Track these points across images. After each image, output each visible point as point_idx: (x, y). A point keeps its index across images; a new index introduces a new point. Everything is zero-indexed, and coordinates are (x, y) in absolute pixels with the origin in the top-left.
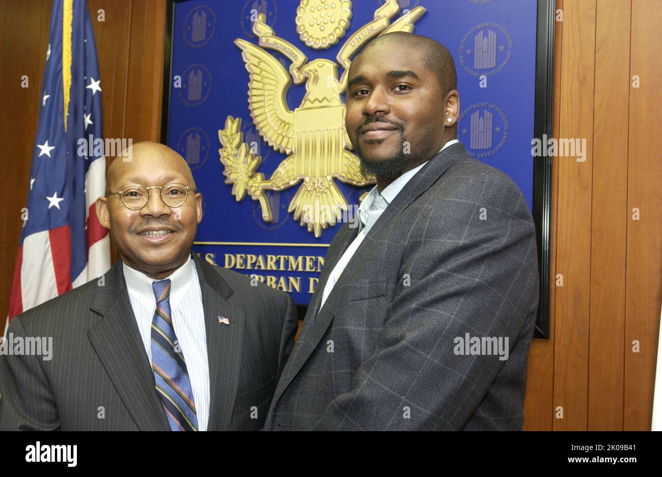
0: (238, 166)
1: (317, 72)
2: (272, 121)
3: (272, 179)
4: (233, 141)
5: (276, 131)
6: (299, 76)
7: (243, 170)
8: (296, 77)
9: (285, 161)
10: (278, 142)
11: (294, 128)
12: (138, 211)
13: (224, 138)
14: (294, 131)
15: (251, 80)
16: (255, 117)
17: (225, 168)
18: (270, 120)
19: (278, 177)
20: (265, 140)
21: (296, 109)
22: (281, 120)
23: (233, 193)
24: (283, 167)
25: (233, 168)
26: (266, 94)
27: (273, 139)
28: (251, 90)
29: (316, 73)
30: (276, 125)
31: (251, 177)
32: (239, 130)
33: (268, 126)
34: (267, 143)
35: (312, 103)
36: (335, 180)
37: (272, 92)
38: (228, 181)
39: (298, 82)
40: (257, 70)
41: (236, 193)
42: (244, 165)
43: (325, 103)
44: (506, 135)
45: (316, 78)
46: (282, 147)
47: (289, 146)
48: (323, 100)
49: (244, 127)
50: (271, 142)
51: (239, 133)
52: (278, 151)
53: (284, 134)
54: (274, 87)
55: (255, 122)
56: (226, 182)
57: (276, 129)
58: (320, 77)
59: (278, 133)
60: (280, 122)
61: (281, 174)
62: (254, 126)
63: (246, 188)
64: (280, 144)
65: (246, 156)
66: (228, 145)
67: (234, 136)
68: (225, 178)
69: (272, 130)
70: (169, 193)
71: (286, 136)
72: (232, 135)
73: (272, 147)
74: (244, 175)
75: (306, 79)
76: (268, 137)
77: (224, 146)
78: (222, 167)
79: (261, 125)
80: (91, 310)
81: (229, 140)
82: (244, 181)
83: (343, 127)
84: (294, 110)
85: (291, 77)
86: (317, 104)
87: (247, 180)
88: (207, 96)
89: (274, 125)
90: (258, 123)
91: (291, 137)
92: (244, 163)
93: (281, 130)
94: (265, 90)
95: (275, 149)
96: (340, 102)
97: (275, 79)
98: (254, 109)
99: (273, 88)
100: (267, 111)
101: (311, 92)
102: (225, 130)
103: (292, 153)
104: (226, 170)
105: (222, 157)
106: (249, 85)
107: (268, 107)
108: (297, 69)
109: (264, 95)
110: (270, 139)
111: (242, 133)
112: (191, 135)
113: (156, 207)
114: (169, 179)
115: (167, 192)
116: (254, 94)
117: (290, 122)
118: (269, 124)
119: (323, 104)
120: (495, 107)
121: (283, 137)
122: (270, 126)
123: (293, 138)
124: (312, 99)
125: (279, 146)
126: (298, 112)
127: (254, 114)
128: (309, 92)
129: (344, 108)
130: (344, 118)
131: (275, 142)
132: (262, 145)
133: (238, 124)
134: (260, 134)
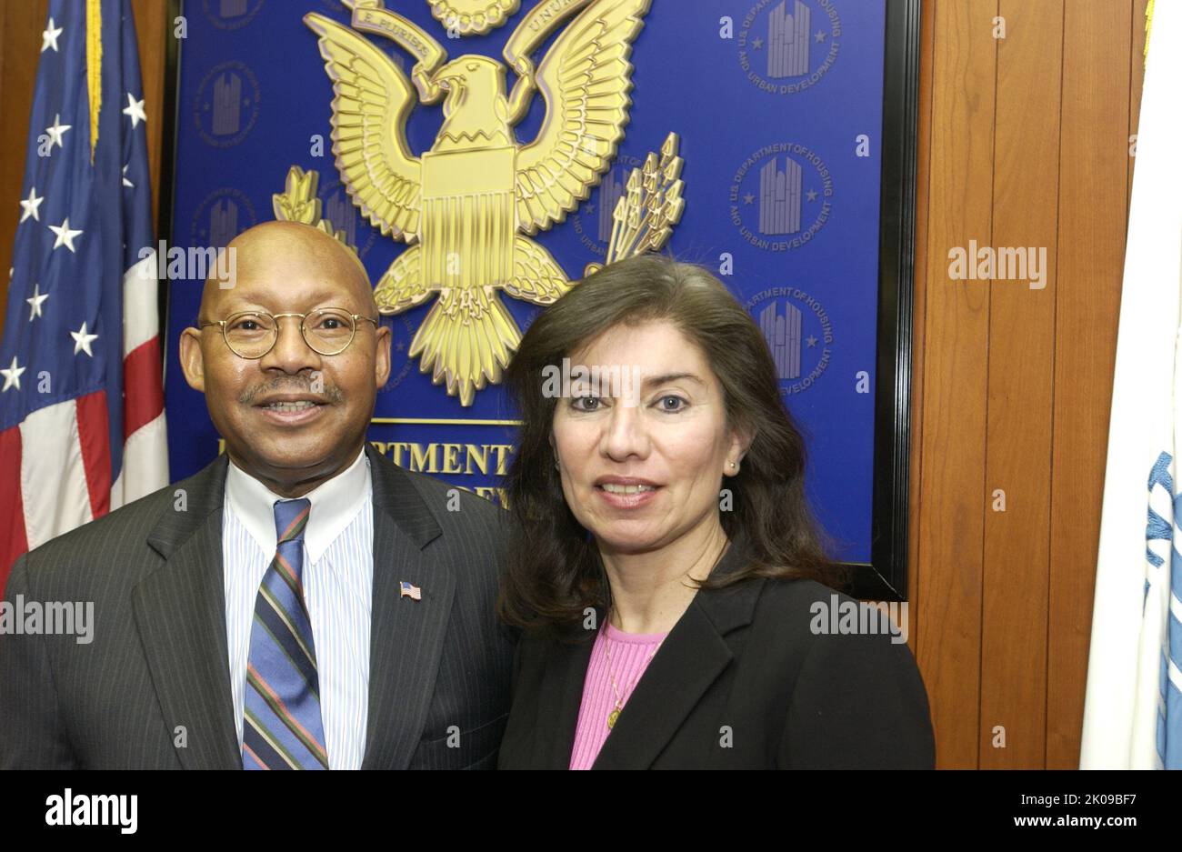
1: (464, 80)
2: (377, 177)
3: (378, 292)
4: (301, 216)
5: (386, 198)
6: (431, 88)
8: (424, 90)
9: (402, 257)
10: (390, 219)
11: (421, 192)
12: (257, 361)
13: (283, 210)
14: (420, 198)
15: (338, 96)
16: (345, 169)
18: (373, 176)
19: (390, 289)
20: (364, 214)
21: (425, 154)
22: (395, 175)
24: (399, 267)
26: (366, 123)
27: (380, 213)
28: (337, 116)
29: (462, 82)
30: (385, 186)
32: (314, 194)
33: (370, 187)
34: (368, 220)
35: (456, 142)
36: (501, 294)
37: (377, 120)
39: (429, 100)
40: (348, 76)
43: (480, 142)
44: (826, 206)
45: (464, 93)
46: (396, 227)
47: (411, 227)
48: (476, 137)
49: (324, 188)
50: (376, 218)
51: (313, 201)
52: (390, 236)
53: (401, 204)
54: (382, 109)
55: (344, 179)
57: (386, 192)
58: (471, 91)
59: (390, 202)
60: (392, 179)
61: (395, 282)
62: (343, 187)
64: (393, 223)
67: (303, 207)
69: (377, 194)
70: (319, 325)
71: (404, 206)
72: (299, 204)
73: (378, 229)
75: (444, 95)
76: (369, 210)
79: (356, 185)
81: (294, 213)
83: (515, 190)
84: (420, 156)
85: (415, 90)
86: (464, 144)
88: (249, 127)
89: (384, 183)
90: (351, 182)
91: (415, 210)
93: (396, 193)
94: (363, 115)
95: (383, 232)
96: (509, 139)
97: (383, 94)
98: (342, 154)
99: (379, 111)
100: (367, 157)
101: (453, 122)
102: (286, 195)
103: (416, 241)
106: (332, 105)
107: (371, 150)
108: (426, 76)
109: (363, 126)
110: (374, 212)
111: (320, 201)
112: (219, 203)
113: (290, 352)
114: (322, 297)
115: (317, 323)
116: (342, 123)
117: (413, 180)
118: (372, 182)
119: (476, 142)
120: (807, 151)
121: (400, 209)
122: (374, 186)
123: (419, 212)
124: (456, 135)
125: (391, 227)
126: (430, 159)
127: (342, 164)
128: (450, 121)
129: (517, 151)
130: (516, 173)
131: (384, 219)
132: (358, 224)
133: (312, 182)
134: (355, 203)
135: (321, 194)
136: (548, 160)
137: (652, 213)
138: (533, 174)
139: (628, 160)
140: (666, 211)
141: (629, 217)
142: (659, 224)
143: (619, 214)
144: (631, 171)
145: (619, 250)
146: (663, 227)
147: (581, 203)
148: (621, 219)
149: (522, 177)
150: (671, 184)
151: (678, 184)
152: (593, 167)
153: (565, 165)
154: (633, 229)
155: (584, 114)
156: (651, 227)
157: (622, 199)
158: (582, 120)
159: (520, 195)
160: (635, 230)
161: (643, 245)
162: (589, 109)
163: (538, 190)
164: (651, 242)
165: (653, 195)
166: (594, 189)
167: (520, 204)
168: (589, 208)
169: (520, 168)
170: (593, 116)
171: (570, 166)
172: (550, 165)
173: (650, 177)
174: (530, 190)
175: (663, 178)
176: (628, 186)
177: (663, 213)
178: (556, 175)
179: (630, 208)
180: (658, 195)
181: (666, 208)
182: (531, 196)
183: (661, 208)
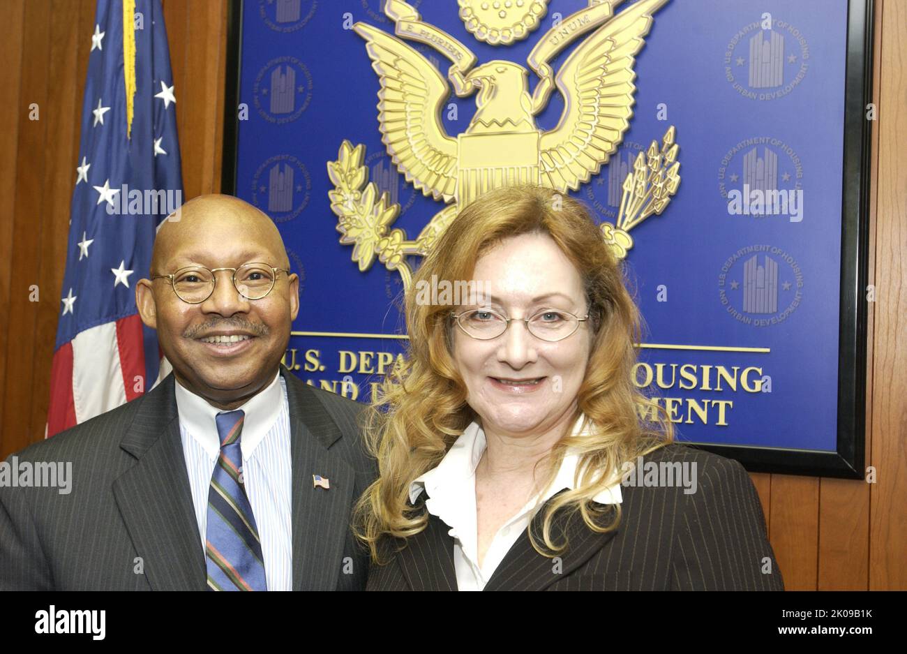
0: (362, 219)
1: (494, 80)
2: (419, 151)
3: (421, 240)
4: (352, 179)
5: (427, 167)
6: (465, 85)
7: (371, 225)
8: (459, 86)
9: (441, 213)
10: (430, 184)
11: (457, 164)
12: (198, 306)
13: (337, 174)
14: (456, 168)
15: (383, 87)
16: (391, 144)
17: (340, 219)
18: (415, 150)
19: (431, 237)
20: (408, 179)
21: (460, 135)
22: (434, 150)
23: (354, 259)
24: (438, 221)
25: (354, 221)
26: (408, 109)
27: (422, 179)
28: (383, 103)
29: (492, 81)
30: (426, 158)
31: (385, 235)
32: (363, 162)
33: (413, 159)
34: (411, 184)
35: (487, 127)
37: (419, 108)
38: (346, 240)
39: (463, 93)
40: (392, 73)
41: (360, 259)
42: (373, 216)
43: (508, 127)
44: (798, 186)
45: (494, 90)
46: (436, 190)
47: (450, 190)
48: (504, 123)
49: (370, 158)
50: (418, 182)
51: (363, 168)
52: (431, 196)
53: (440, 172)
54: (423, 99)
55: (389, 152)
56: (341, 241)
57: (427, 163)
58: (500, 88)
59: (431, 170)
60: (432, 153)
61: (436, 232)
62: (390, 158)
63: (377, 252)
64: (433, 187)
65: (375, 204)
66: (344, 185)
67: (354, 172)
68: (340, 235)
69: (419, 164)
71: (443, 174)
72: (351, 170)
73: (420, 191)
74: (373, 231)
75: (477, 90)
76: (413, 176)
77: (338, 186)
78: (335, 219)
79: (401, 157)
80: (122, 448)
81: (345, 176)
82: (372, 241)
83: (539, 165)
84: (456, 137)
85: (451, 86)
86: (495, 128)
87: (377, 239)
88: (303, 109)
89: (424, 157)
90: (396, 154)
91: (452, 177)
92: (372, 213)
93: (436, 164)
94: (407, 103)
95: (425, 193)
96: (534, 126)
97: (424, 88)
98: (387, 132)
99: (421, 100)
100: (410, 135)
101: (485, 110)
102: (339, 162)
103: (453, 201)
104: (342, 223)
105: (334, 203)
106: (379, 94)
107: (412, 130)
108: (461, 75)
109: (406, 112)
110: (417, 178)
111: (368, 168)
112: (277, 166)
114: (247, 257)
115: (245, 277)
116: (387, 108)
117: (450, 155)
118: (414, 155)
119: (504, 127)
120: (782, 144)
121: (439, 176)
122: (417, 158)
123: (456, 179)
124: (487, 121)
125: (432, 190)
126: (464, 139)
127: (388, 140)
128: (482, 111)
129: (540, 136)
130: (540, 152)
131: (425, 184)
132: (400, 187)
133: (360, 151)
134: (400, 170)
135: (367, 162)
136: (567, 143)
137: (656, 187)
138: (554, 154)
139: (633, 145)
140: (668, 185)
141: (636, 188)
142: (662, 195)
143: (628, 186)
144: (637, 155)
145: (628, 213)
146: (665, 197)
147: (593, 177)
148: (630, 190)
149: (545, 156)
150: (671, 165)
151: (677, 165)
152: (605, 150)
153: (582, 148)
154: (640, 198)
155: (597, 110)
156: (655, 197)
157: (630, 175)
158: (596, 114)
159: (543, 168)
160: (642, 199)
161: (647, 211)
162: (601, 106)
163: (558, 166)
164: (655, 208)
165: (657, 173)
166: (604, 167)
167: (543, 176)
168: (600, 181)
169: (542, 148)
170: (604, 111)
171: (585, 149)
172: (569, 147)
173: (653, 159)
174: (552, 165)
175: (664, 161)
176: (635, 165)
177: (665, 186)
178: (574, 155)
179: (637, 182)
180: (660, 173)
181: (667, 182)
182: (552, 170)
183: (663, 183)
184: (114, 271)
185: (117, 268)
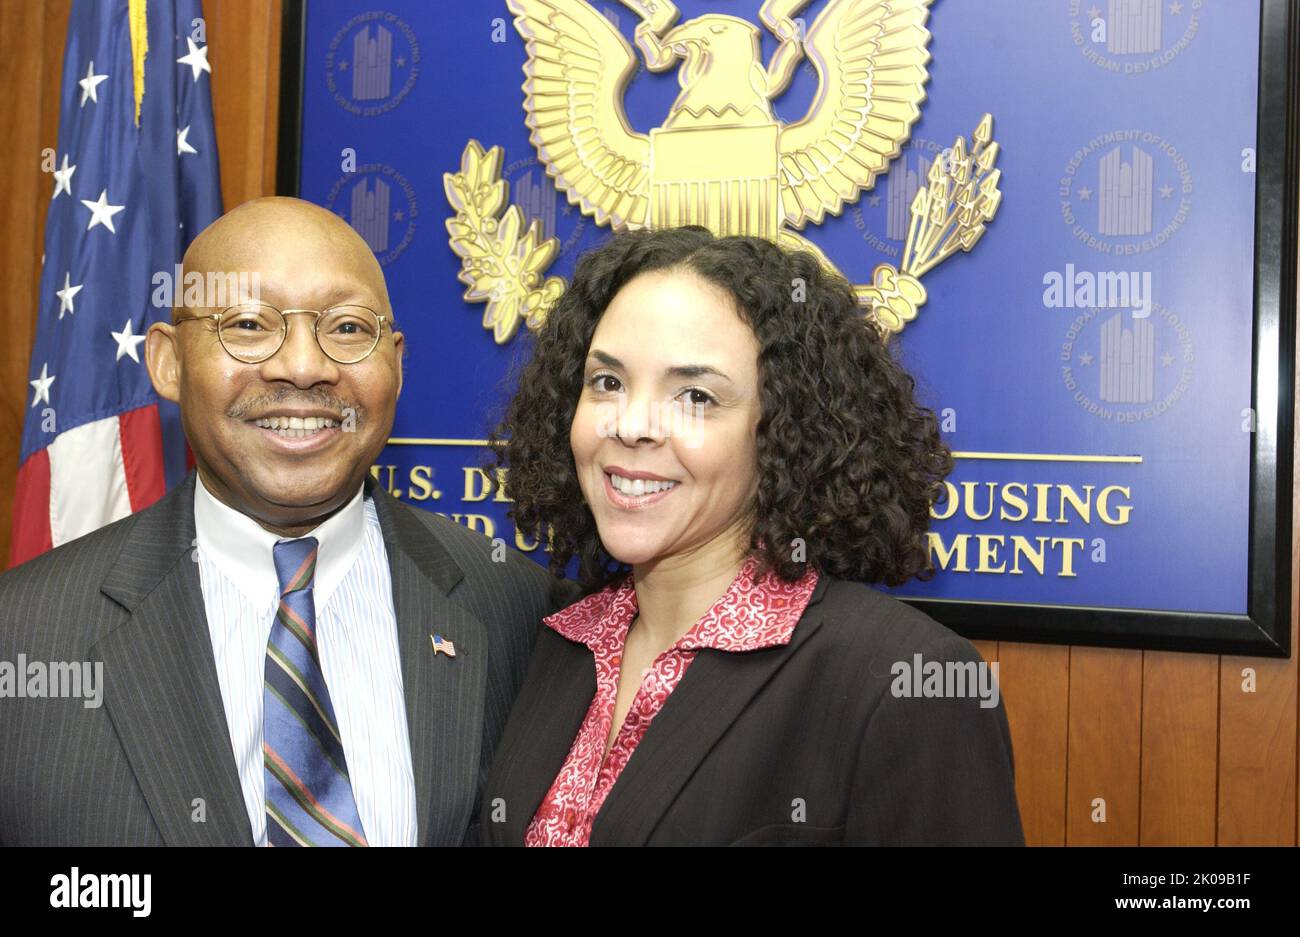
0: (499, 262)
2: (589, 156)
4: (483, 200)
5: (602, 181)
6: (660, 53)
7: (514, 271)
8: (651, 54)
10: (607, 207)
11: (650, 175)
12: (256, 367)
13: (459, 193)
14: (648, 181)
15: (532, 57)
16: (544, 145)
17: (464, 263)
18: (583, 154)
20: (572, 200)
21: (654, 131)
22: (613, 154)
23: (486, 324)
25: (487, 266)
26: (572, 92)
27: (594, 198)
28: (531, 81)
29: (704, 47)
30: (601, 166)
31: (536, 287)
32: (499, 173)
33: (579, 168)
34: (577, 207)
35: (696, 118)
37: (588, 89)
38: (473, 294)
39: (658, 66)
40: (545, 35)
41: (496, 324)
42: (517, 258)
43: (730, 118)
44: (1185, 205)
45: (706, 60)
46: (617, 217)
47: (638, 215)
48: (724, 111)
51: (501, 183)
52: (608, 227)
53: (622, 189)
55: (541, 157)
56: (466, 297)
57: (601, 175)
58: (716, 57)
59: (607, 186)
60: (610, 159)
62: (543, 166)
63: (523, 313)
64: (612, 211)
65: (519, 238)
66: (470, 210)
67: (486, 189)
68: (464, 287)
69: (590, 177)
70: (335, 330)
71: (626, 191)
72: (481, 186)
73: (591, 218)
74: (516, 281)
75: (679, 61)
76: (579, 195)
77: (461, 212)
78: (457, 262)
79: (560, 165)
81: (472, 196)
82: (515, 296)
83: (778, 176)
84: (647, 133)
86: (709, 119)
87: (523, 293)
88: (406, 90)
89: (597, 165)
90: (552, 161)
91: (642, 196)
92: (514, 253)
93: (615, 177)
94: (569, 82)
95: (599, 222)
96: (770, 116)
97: (596, 57)
98: (539, 127)
100: (574, 131)
101: (691, 93)
102: (462, 174)
104: (467, 269)
105: (454, 238)
106: (525, 67)
107: (578, 123)
108: (655, 37)
109: (568, 95)
110: (585, 197)
111: (508, 183)
112: (364, 182)
113: (302, 360)
114: (339, 296)
115: (332, 328)
116: (538, 90)
117: (638, 161)
118: (582, 162)
119: (724, 121)
120: (1160, 141)
121: (621, 195)
122: (585, 167)
123: (647, 198)
124: (696, 108)
125: (610, 216)
126: (660, 136)
127: (540, 138)
128: (688, 93)
129: (780, 131)
130: (780, 156)
131: (599, 207)
132: (558, 213)
133: (495, 160)
134: (558, 186)
135: (506, 173)
136: (823, 141)
137: (963, 208)
138: (801, 159)
139: (925, 144)
140: (981, 206)
141: (931, 211)
142: (972, 221)
143: (920, 206)
144: (933, 160)
145: (919, 249)
146: (978, 224)
147: (864, 193)
148: (922, 214)
149: (788, 162)
150: (987, 174)
151: (996, 175)
153: (846, 149)
154: (937, 225)
155: (870, 90)
156: (962, 223)
157: (923, 190)
158: (868, 96)
159: (784, 181)
160: (941, 227)
161: (950, 246)
162: (875, 83)
163: (808, 177)
164: (962, 241)
165: (964, 186)
167: (784, 192)
168: (874, 200)
169: (784, 149)
170: (881, 91)
171: (852, 150)
172: (826, 148)
173: (958, 166)
174: (799, 176)
175: (975, 168)
176: (930, 175)
177: (977, 208)
178: (834, 160)
179: (933, 201)
180: (970, 187)
181: (981, 201)
182: (800, 183)
183: (974, 203)
184: (116, 335)
185: (120, 330)
